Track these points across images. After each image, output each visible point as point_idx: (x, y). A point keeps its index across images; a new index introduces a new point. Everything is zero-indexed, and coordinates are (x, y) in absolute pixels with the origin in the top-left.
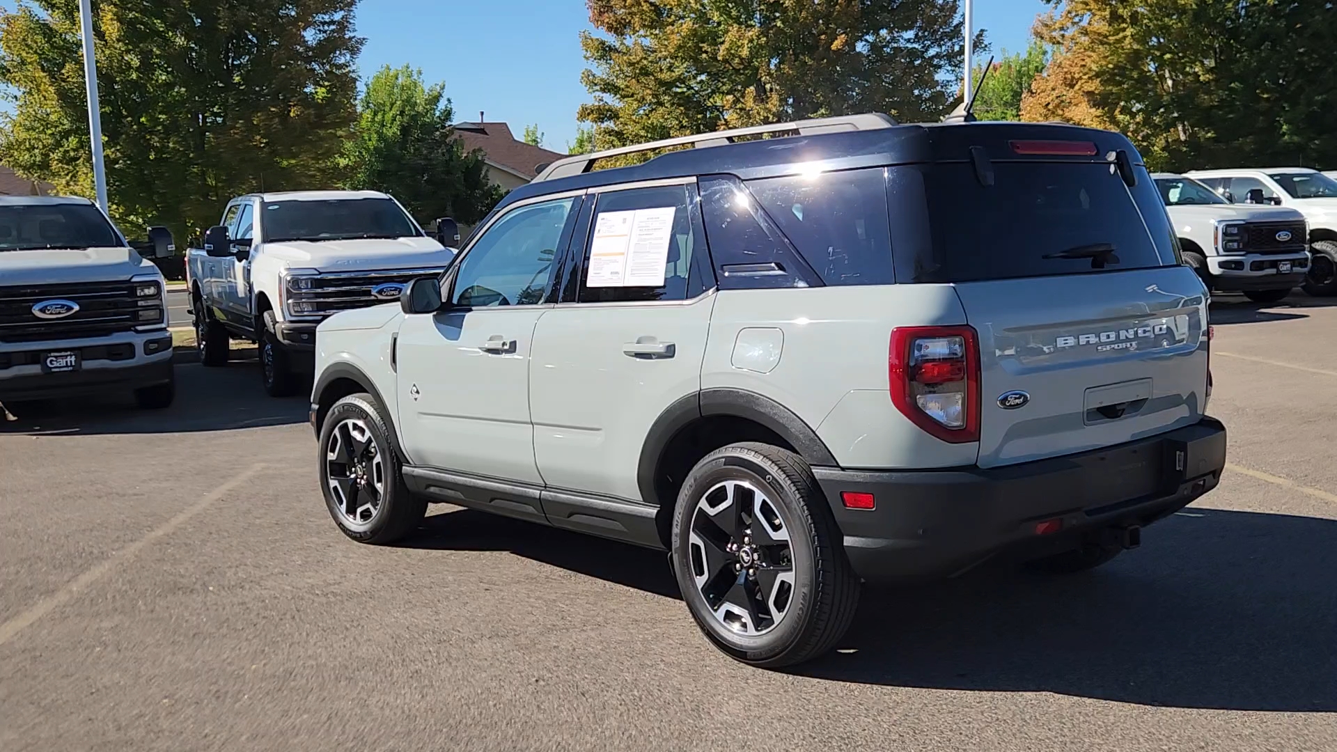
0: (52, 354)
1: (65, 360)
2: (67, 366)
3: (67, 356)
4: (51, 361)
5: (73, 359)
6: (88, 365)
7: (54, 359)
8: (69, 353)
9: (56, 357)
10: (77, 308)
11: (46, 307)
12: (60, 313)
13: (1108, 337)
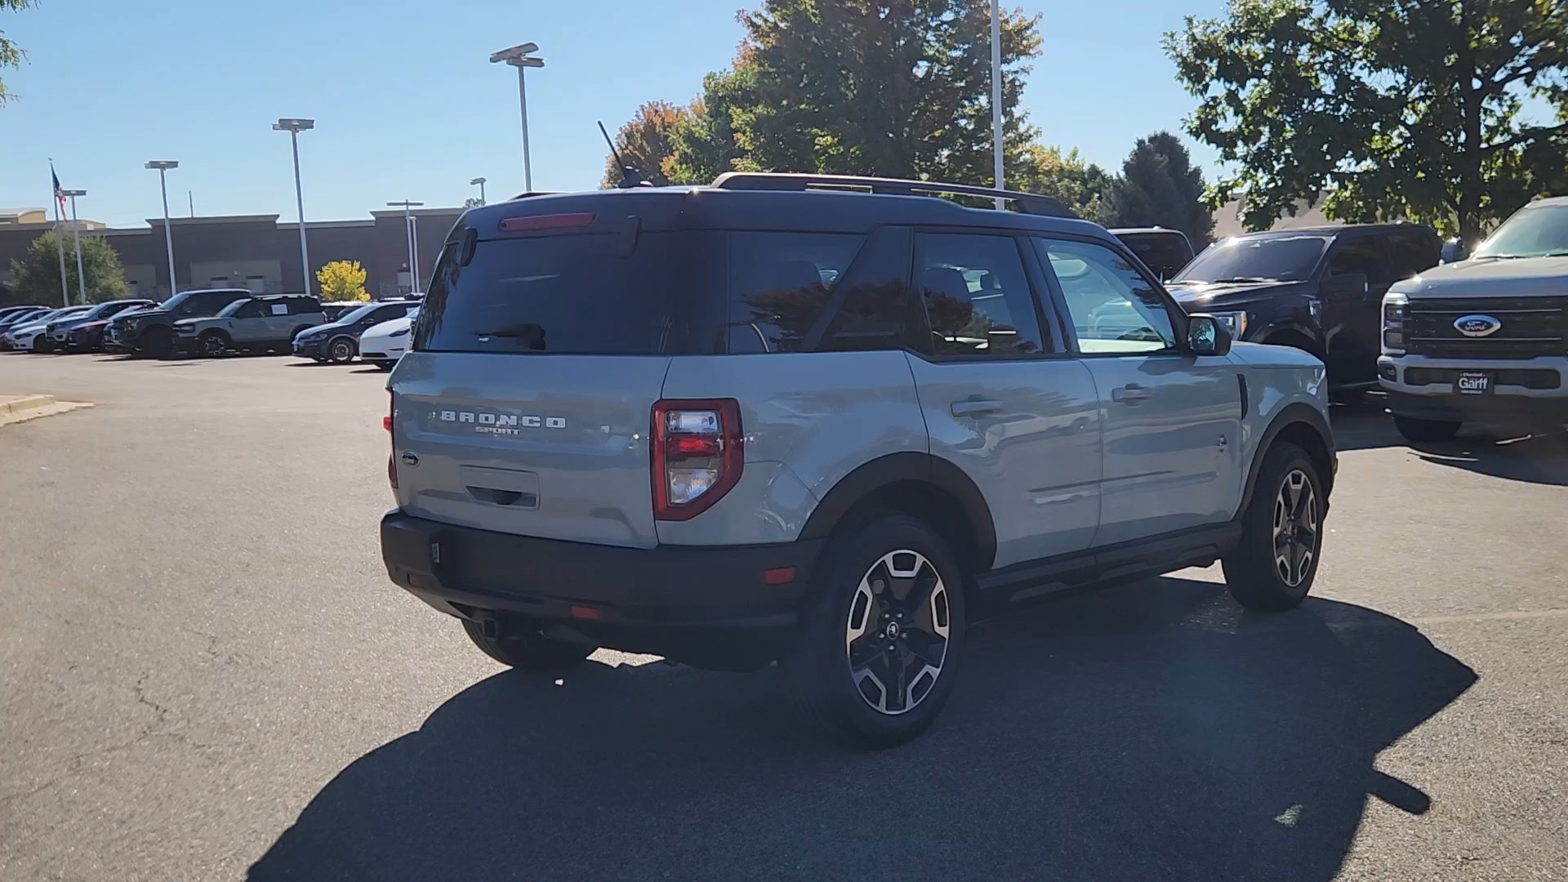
0: (1464, 374)
1: (1477, 382)
2: (1478, 389)
3: (1479, 378)
4: (1463, 381)
5: (1485, 381)
6: (1501, 390)
7: (1466, 380)
8: (1481, 375)
9: (1467, 377)
10: (1497, 326)
11: (1466, 322)
12: (1479, 330)
13: (487, 419)
